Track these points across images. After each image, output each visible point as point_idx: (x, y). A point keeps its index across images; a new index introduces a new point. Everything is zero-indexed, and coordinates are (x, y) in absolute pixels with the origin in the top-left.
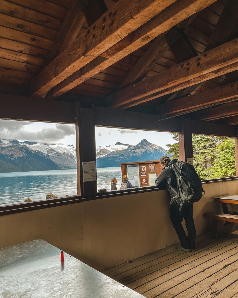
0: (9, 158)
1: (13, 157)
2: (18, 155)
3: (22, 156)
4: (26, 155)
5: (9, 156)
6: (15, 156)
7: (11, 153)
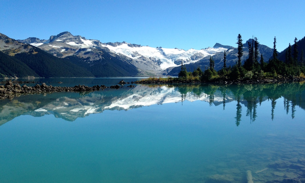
0: (85, 61)
1: (89, 61)
2: (94, 58)
3: (98, 59)
4: (102, 58)
5: (85, 59)
6: (91, 60)
7: (87, 56)
